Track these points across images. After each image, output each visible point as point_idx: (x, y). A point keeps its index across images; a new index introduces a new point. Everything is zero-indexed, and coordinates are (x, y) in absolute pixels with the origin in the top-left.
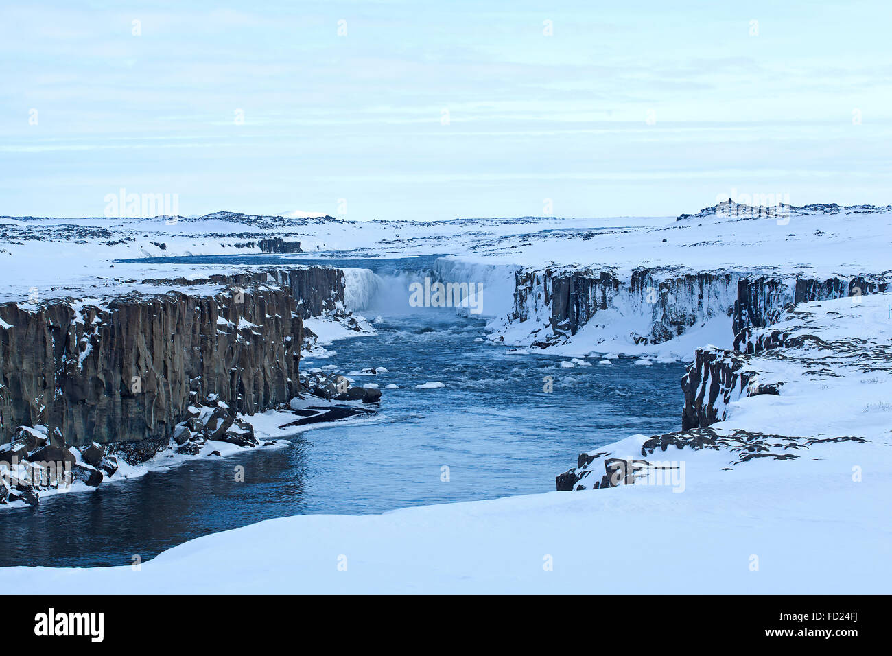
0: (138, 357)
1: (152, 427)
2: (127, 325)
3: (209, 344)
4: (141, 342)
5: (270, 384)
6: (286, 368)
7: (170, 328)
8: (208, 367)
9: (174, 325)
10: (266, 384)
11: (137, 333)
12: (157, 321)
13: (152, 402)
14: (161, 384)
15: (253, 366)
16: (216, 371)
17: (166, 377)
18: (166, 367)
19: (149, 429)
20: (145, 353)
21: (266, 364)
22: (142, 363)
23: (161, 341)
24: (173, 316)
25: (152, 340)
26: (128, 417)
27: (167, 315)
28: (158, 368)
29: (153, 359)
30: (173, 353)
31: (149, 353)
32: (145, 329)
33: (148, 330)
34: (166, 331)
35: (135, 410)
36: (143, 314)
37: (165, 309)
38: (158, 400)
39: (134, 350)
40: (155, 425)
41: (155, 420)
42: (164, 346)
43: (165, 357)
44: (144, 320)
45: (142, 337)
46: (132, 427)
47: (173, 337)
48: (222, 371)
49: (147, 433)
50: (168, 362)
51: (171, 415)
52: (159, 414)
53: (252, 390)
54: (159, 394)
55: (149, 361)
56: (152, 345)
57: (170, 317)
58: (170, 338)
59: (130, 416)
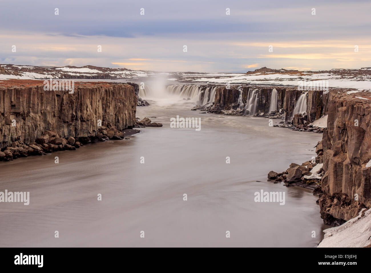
0: (87, 107)
1: (91, 132)
2: (84, 95)
3: (109, 104)
4: (88, 102)
5: (127, 119)
6: (132, 115)
7: (98, 98)
8: (108, 112)
9: (99, 96)
10: (126, 120)
11: (87, 99)
12: (94, 95)
13: (91, 123)
14: (94, 117)
15: (122, 113)
16: (111, 114)
17: (96, 115)
18: (96, 111)
19: (90, 133)
20: (90, 106)
21: (126, 113)
22: (88, 110)
23: (95, 102)
24: (99, 93)
25: (92, 101)
26: (82, 128)
27: (97, 92)
28: (93, 111)
29: (92, 108)
30: (99, 106)
31: (91, 106)
32: (90, 97)
33: (91, 98)
34: (97, 98)
35: (85, 126)
36: (89, 92)
37: (97, 91)
38: (93, 123)
39: (86, 104)
40: (92, 132)
41: (92, 130)
42: (96, 104)
43: (96, 107)
44: (89, 94)
45: (88, 100)
46: (84, 132)
47: (99, 101)
48: (113, 114)
49: (89, 134)
50: (97, 109)
51: (97, 129)
52: (93, 128)
53: (122, 122)
54: (94, 121)
55: (91, 109)
56: (92, 103)
57: (98, 94)
58: (98, 101)
59: (83, 128)
